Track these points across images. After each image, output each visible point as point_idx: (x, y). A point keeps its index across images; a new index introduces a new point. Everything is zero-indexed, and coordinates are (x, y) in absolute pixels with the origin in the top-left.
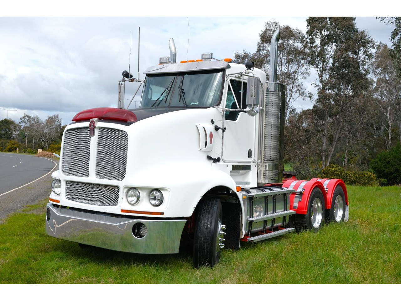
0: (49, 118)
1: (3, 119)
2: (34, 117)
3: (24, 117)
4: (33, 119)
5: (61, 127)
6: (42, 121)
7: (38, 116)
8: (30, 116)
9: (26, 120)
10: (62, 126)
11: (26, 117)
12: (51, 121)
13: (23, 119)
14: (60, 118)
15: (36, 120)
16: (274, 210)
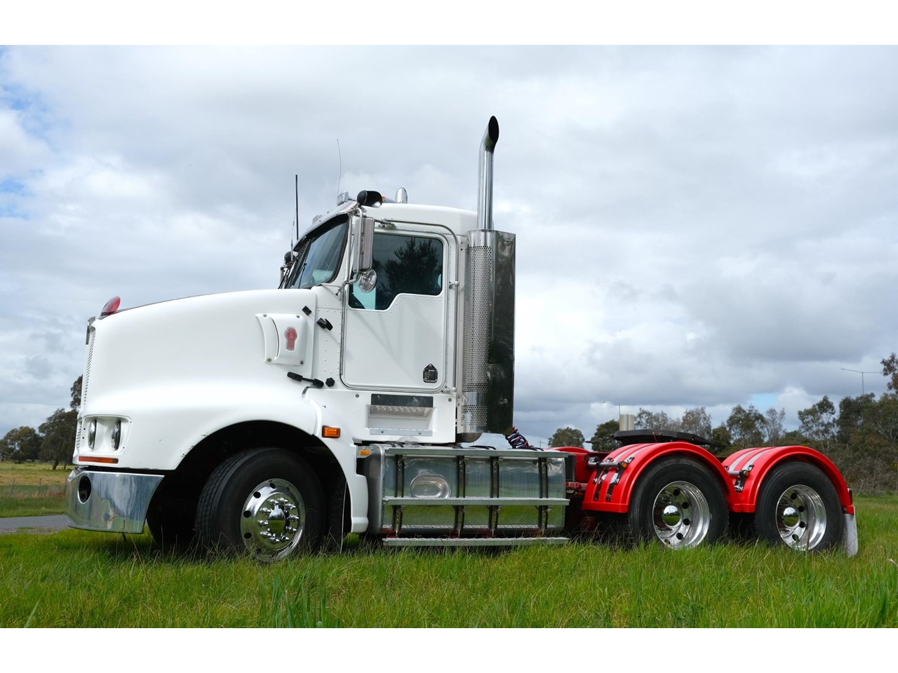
0: (688, 414)
1: (608, 421)
2: (658, 414)
3: (640, 416)
4: (655, 417)
5: (712, 432)
6: (672, 421)
7: (664, 412)
8: (650, 411)
9: (644, 421)
10: (712, 429)
11: (644, 415)
12: (692, 419)
13: (638, 420)
14: (708, 415)
15: (660, 420)
16: (495, 492)
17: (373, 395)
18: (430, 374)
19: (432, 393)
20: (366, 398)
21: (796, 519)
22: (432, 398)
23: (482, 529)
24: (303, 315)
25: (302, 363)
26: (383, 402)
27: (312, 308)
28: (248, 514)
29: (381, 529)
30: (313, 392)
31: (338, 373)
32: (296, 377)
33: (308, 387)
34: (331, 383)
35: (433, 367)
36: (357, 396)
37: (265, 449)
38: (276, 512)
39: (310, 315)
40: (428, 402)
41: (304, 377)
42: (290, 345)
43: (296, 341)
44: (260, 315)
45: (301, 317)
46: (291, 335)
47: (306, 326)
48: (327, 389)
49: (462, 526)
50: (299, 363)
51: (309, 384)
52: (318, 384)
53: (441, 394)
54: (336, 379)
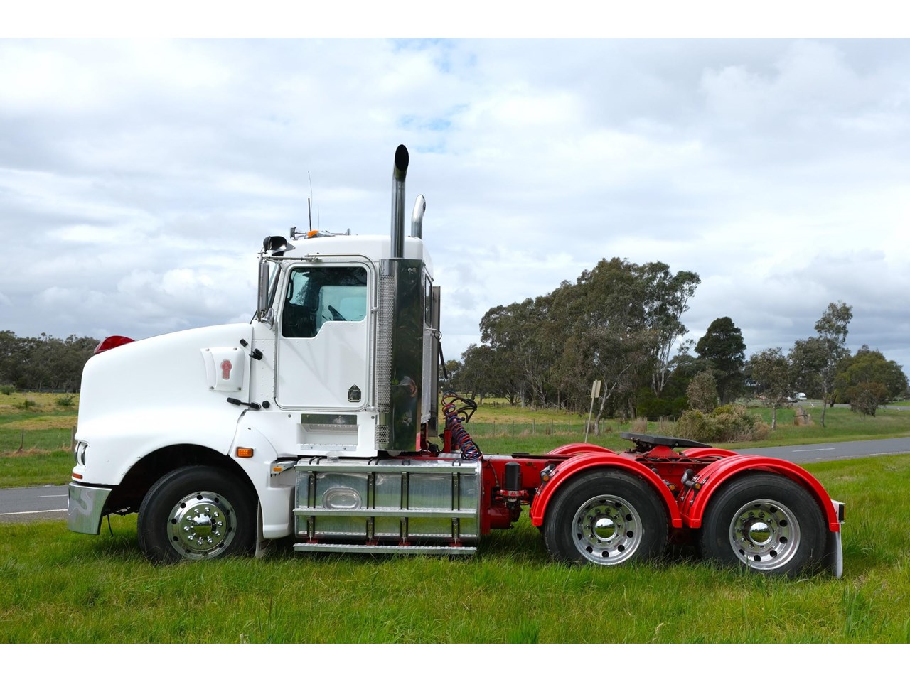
16: (405, 503)
17: (302, 415)
18: (354, 394)
19: (356, 411)
20: (297, 418)
21: (767, 534)
22: (356, 416)
23: (394, 537)
24: (240, 347)
25: (240, 389)
26: (312, 421)
27: (248, 341)
28: (174, 521)
29: (298, 535)
30: (251, 414)
31: (273, 396)
32: (236, 402)
33: (246, 410)
34: (266, 405)
35: (357, 388)
36: (290, 416)
37: (192, 467)
38: (202, 519)
39: (247, 346)
40: (351, 420)
41: (242, 401)
42: (226, 375)
43: (231, 372)
44: (203, 350)
45: (239, 349)
46: (226, 366)
47: (242, 357)
48: (263, 411)
49: (373, 533)
50: (235, 389)
51: (247, 407)
52: (255, 407)
53: (365, 413)
54: (271, 401)
